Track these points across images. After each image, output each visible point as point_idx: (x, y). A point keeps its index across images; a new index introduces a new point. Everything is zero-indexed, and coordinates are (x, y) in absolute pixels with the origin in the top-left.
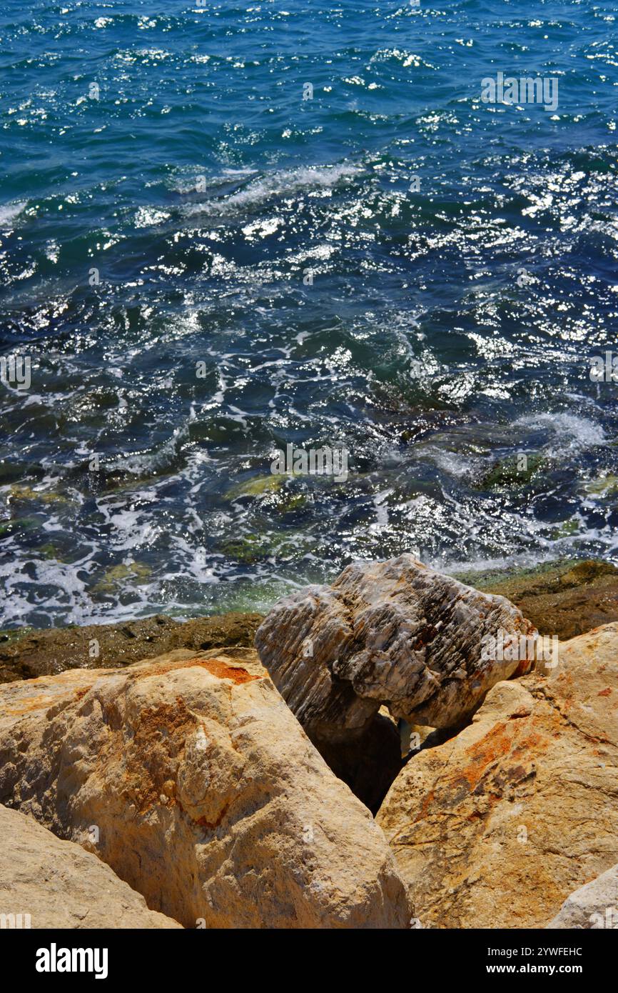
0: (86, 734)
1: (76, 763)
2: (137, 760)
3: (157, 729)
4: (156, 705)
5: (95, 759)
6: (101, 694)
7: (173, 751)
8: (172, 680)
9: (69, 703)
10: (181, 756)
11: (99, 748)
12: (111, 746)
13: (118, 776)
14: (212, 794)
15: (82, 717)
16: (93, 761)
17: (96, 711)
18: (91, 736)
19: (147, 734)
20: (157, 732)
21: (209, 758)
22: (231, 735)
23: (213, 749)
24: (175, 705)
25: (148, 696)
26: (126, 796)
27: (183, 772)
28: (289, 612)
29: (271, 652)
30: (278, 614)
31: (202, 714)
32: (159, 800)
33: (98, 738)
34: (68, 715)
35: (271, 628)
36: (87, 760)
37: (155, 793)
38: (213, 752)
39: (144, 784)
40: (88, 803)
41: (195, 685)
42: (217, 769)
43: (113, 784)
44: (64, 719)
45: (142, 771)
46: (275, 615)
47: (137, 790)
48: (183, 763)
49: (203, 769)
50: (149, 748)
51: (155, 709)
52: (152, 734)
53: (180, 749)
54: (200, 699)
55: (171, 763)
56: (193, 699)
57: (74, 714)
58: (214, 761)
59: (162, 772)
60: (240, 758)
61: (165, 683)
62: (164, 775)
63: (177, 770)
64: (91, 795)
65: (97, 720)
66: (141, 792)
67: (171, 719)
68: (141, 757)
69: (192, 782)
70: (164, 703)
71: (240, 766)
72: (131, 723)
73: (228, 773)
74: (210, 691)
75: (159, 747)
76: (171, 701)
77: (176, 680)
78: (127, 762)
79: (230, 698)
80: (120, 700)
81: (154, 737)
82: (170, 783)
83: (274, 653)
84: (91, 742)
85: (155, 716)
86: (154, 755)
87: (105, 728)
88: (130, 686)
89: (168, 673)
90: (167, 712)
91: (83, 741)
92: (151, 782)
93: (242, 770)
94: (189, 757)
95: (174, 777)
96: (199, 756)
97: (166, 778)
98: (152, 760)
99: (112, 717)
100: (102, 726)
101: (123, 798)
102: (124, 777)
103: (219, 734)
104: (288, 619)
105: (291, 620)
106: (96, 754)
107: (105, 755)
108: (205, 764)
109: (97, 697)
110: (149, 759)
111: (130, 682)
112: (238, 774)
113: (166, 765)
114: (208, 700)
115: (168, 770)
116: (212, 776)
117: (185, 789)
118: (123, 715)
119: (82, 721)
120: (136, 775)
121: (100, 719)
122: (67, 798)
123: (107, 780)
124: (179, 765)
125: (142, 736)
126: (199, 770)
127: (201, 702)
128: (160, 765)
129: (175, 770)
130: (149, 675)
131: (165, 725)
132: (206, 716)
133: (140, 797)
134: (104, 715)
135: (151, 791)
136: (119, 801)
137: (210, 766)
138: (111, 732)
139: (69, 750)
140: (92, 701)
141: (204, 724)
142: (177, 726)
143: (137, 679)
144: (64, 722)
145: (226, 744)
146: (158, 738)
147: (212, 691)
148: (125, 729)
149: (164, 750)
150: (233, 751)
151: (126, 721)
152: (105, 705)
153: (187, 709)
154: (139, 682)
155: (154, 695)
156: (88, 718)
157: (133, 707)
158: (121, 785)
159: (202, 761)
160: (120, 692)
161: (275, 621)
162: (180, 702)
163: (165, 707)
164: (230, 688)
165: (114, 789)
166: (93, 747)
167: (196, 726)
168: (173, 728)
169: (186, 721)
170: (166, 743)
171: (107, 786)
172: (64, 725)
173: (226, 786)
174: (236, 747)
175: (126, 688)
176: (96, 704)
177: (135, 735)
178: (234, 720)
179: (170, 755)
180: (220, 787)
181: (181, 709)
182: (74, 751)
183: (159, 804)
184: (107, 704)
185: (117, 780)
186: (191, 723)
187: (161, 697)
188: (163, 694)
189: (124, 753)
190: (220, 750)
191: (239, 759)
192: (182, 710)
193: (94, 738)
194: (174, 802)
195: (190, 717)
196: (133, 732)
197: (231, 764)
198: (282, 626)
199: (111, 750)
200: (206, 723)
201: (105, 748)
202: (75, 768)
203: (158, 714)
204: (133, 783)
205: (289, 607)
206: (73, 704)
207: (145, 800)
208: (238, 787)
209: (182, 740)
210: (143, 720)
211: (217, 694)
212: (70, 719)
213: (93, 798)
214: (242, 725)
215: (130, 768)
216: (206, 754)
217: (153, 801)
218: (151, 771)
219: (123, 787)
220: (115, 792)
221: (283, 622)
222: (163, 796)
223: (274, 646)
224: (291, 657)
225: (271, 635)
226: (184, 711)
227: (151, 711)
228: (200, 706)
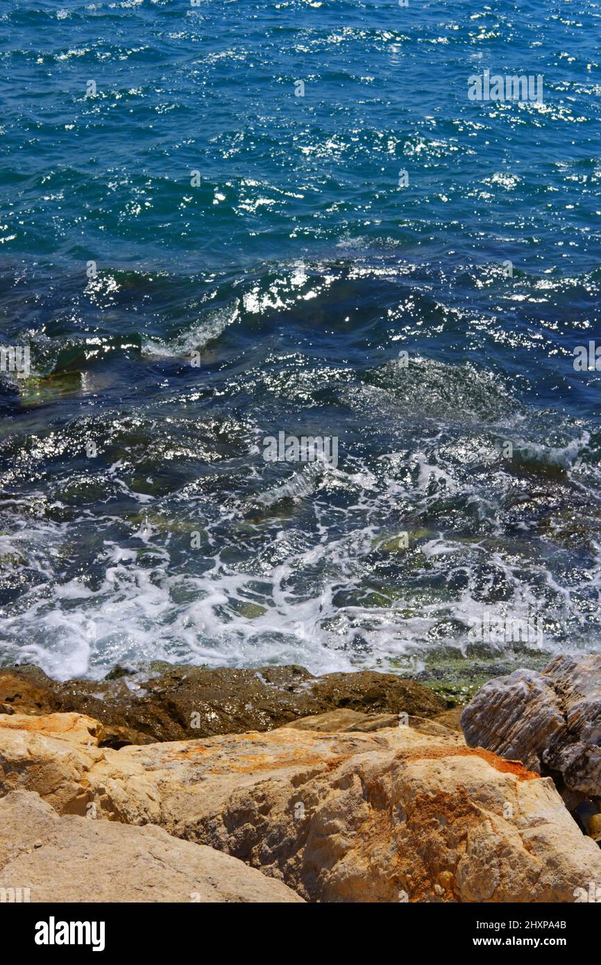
0: (345, 808)
1: (331, 836)
2: (410, 845)
3: (434, 816)
4: (434, 792)
5: (354, 835)
6: (361, 769)
7: (452, 842)
8: (448, 767)
9: (319, 772)
10: (462, 848)
11: (359, 824)
12: (375, 825)
13: (387, 859)
14: (501, 894)
15: (338, 791)
16: (352, 837)
17: (356, 787)
18: (350, 811)
19: (423, 820)
20: (434, 819)
21: (499, 856)
22: (521, 835)
23: (504, 847)
24: (456, 795)
25: (424, 781)
26: (396, 880)
27: (466, 867)
28: (501, 694)
29: (477, 732)
30: (488, 695)
31: (486, 808)
32: (433, 889)
33: (358, 814)
34: (320, 784)
35: (480, 708)
36: (344, 835)
37: (428, 883)
38: (504, 851)
39: (416, 871)
40: (348, 881)
41: (477, 777)
42: (509, 869)
43: (381, 866)
44: (314, 788)
45: (415, 857)
46: (484, 695)
47: (409, 876)
48: (465, 856)
49: (492, 866)
50: (424, 835)
51: (432, 796)
52: (427, 821)
53: (461, 841)
54: (484, 792)
55: (449, 855)
56: (475, 791)
57: (327, 784)
58: (504, 860)
59: (437, 861)
60: (536, 861)
61: (442, 770)
62: (440, 865)
63: (457, 863)
64: (352, 873)
65: (357, 795)
66: (413, 879)
67: (451, 808)
68: (416, 844)
69: (477, 878)
70: (443, 790)
71: (537, 870)
72: (404, 806)
73: (522, 875)
74: (494, 785)
75: (435, 835)
76: (451, 790)
77: (453, 768)
78: (397, 846)
79: (516, 795)
80: (386, 779)
81: (430, 824)
82: (447, 874)
83: (481, 733)
84: (350, 817)
85: (432, 802)
86: (430, 842)
87: (366, 805)
88: (398, 766)
89: (444, 759)
90: (447, 800)
91: (341, 816)
92: (424, 870)
93: (538, 875)
94: (474, 851)
95: (453, 868)
96: (487, 852)
97: (443, 868)
98: (427, 848)
99: (374, 793)
100: (361, 802)
101: (392, 882)
102: (395, 861)
103: (510, 833)
104: (499, 701)
105: (501, 703)
106: (355, 830)
107: (367, 834)
108: (494, 861)
109: (357, 772)
110: (424, 846)
111: (398, 762)
112: (534, 878)
113: (443, 855)
114: (493, 794)
115: (446, 861)
116: (502, 876)
117: (468, 884)
118: (390, 795)
119: (338, 795)
120: (408, 861)
121: (360, 795)
122: (316, 870)
123: (372, 861)
124: (459, 858)
125: (417, 821)
126: (487, 867)
127: (485, 796)
128: (437, 855)
129: (453, 862)
130: (418, 757)
131: (444, 813)
132: (490, 810)
133: (412, 883)
134: (364, 790)
135: (424, 879)
136: (387, 884)
137: (500, 865)
138: (372, 812)
139: (323, 822)
140: (352, 775)
141: (490, 819)
142: (457, 817)
143: (406, 761)
144: (315, 791)
145: (517, 845)
146: (434, 825)
147: (496, 785)
148: (395, 811)
149: (441, 839)
150: (527, 853)
151: (397, 803)
152: (366, 781)
153: (468, 800)
154: (409, 763)
155: (431, 780)
156: (346, 793)
157: (405, 790)
158: (391, 869)
159: (491, 858)
160: (385, 771)
161: (484, 701)
162: (462, 793)
163: (444, 795)
164: (515, 785)
165: (381, 871)
166: (352, 822)
167: (481, 821)
168: (453, 818)
169: (467, 813)
170: (444, 833)
171: (374, 868)
172: (314, 794)
173: (518, 889)
174: (529, 849)
175: (392, 768)
176: (356, 778)
177: (408, 819)
178: (522, 819)
179: (448, 846)
180: (512, 888)
181: (462, 799)
182: (330, 824)
183: (433, 894)
184: (369, 780)
185: (385, 863)
186: (473, 816)
187: (439, 784)
188: (441, 781)
189: (395, 836)
190: (512, 850)
191: (535, 863)
192: (464, 801)
193: (354, 814)
194: (451, 895)
195: (472, 809)
196: (406, 815)
197: (525, 866)
198: (491, 707)
199: (374, 829)
200: (492, 818)
201: (366, 826)
202: (331, 842)
203: (435, 801)
204: (404, 868)
205: (500, 690)
206: (325, 774)
207: (417, 887)
208: (534, 891)
209: (462, 832)
210: (418, 805)
211: (501, 789)
212: (322, 790)
213: (355, 877)
214: (532, 825)
215: (401, 852)
216: (495, 852)
217: (426, 890)
218: (425, 858)
219: (393, 871)
220: (383, 875)
221: (494, 703)
222: (437, 887)
223: (481, 727)
224: (499, 740)
225: (479, 715)
226: (466, 803)
227: (428, 796)
228: (483, 799)
